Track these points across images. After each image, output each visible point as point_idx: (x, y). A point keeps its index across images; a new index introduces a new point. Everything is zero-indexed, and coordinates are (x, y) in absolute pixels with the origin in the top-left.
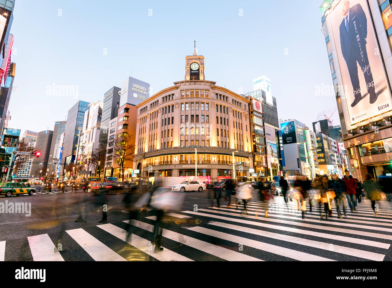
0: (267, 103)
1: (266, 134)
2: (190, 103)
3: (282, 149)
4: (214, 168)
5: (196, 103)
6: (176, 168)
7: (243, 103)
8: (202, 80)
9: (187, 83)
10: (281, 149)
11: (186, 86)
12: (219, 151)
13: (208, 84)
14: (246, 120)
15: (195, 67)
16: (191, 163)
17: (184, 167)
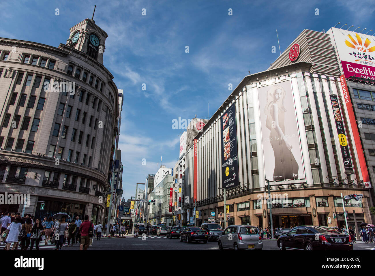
4: (90, 202)
8: (101, 64)
12: (99, 176)
13: (106, 74)
15: (95, 40)
16: (63, 189)
17: (51, 194)
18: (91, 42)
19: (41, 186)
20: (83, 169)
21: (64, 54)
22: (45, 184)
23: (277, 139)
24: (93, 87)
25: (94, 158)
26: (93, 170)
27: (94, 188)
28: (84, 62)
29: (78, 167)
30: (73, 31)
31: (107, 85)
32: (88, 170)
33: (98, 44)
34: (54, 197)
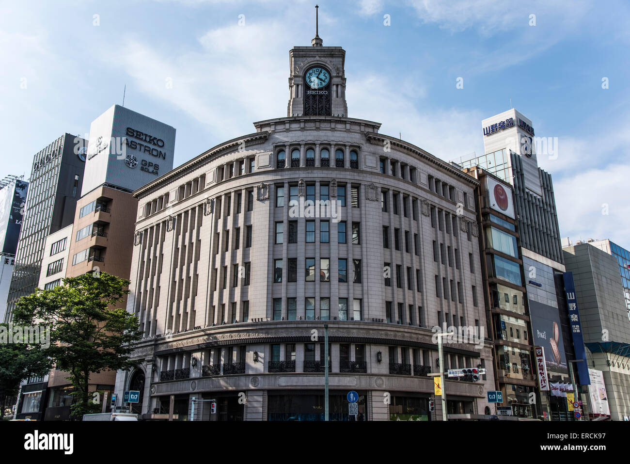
0: (527, 190)
1: (527, 282)
2: (304, 185)
3: (576, 329)
4: (377, 388)
5: (321, 185)
6: (260, 387)
7: (461, 187)
8: (340, 116)
9: (295, 126)
10: (574, 331)
11: (290, 134)
12: (392, 333)
13: (357, 128)
14: (469, 239)
16: (304, 371)
17: (283, 384)
19: (266, 372)
20: (339, 328)
21: (260, 138)
22: (275, 367)
31: (366, 148)
33: (326, 80)
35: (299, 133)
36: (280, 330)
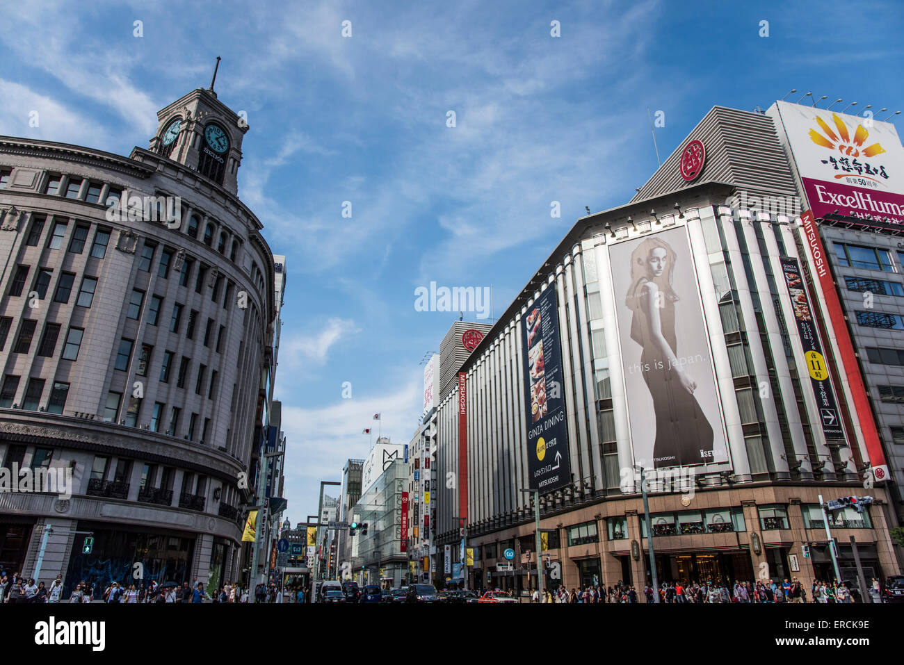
4: (206, 531)
6: (69, 514)
8: (232, 194)
9: (188, 181)
15: (217, 139)
16: (139, 500)
17: (108, 514)
18: (209, 142)
19: (84, 493)
20: (189, 450)
21: (143, 171)
22: (96, 490)
23: (658, 366)
24: (213, 251)
25: (215, 422)
26: (214, 452)
27: (216, 498)
28: (192, 191)
29: (176, 444)
30: (166, 118)
31: (247, 244)
32: (201, 451)
33: (224, 148)
34: (117, 520)
35: (191, 192)
36: (117, 438)
